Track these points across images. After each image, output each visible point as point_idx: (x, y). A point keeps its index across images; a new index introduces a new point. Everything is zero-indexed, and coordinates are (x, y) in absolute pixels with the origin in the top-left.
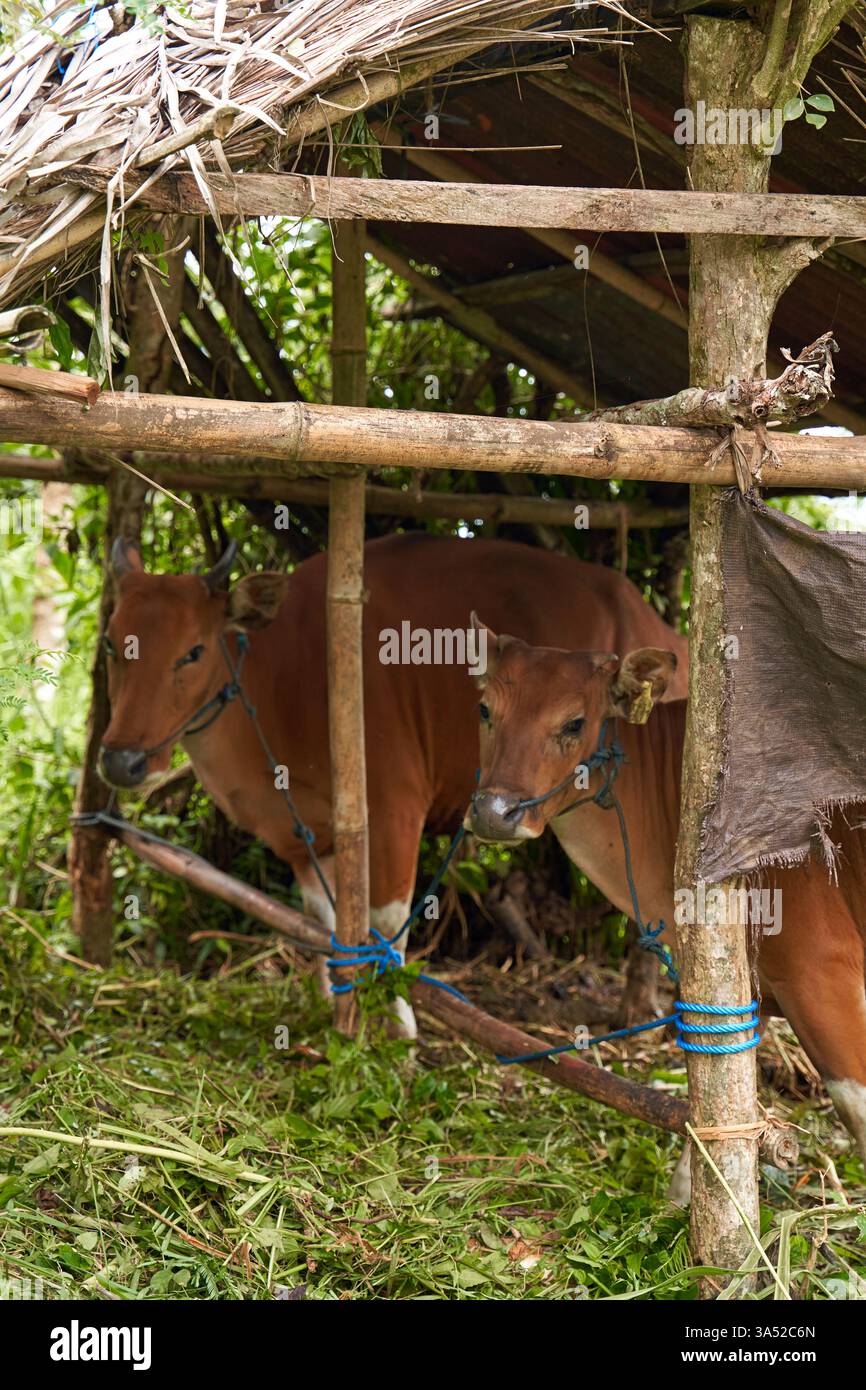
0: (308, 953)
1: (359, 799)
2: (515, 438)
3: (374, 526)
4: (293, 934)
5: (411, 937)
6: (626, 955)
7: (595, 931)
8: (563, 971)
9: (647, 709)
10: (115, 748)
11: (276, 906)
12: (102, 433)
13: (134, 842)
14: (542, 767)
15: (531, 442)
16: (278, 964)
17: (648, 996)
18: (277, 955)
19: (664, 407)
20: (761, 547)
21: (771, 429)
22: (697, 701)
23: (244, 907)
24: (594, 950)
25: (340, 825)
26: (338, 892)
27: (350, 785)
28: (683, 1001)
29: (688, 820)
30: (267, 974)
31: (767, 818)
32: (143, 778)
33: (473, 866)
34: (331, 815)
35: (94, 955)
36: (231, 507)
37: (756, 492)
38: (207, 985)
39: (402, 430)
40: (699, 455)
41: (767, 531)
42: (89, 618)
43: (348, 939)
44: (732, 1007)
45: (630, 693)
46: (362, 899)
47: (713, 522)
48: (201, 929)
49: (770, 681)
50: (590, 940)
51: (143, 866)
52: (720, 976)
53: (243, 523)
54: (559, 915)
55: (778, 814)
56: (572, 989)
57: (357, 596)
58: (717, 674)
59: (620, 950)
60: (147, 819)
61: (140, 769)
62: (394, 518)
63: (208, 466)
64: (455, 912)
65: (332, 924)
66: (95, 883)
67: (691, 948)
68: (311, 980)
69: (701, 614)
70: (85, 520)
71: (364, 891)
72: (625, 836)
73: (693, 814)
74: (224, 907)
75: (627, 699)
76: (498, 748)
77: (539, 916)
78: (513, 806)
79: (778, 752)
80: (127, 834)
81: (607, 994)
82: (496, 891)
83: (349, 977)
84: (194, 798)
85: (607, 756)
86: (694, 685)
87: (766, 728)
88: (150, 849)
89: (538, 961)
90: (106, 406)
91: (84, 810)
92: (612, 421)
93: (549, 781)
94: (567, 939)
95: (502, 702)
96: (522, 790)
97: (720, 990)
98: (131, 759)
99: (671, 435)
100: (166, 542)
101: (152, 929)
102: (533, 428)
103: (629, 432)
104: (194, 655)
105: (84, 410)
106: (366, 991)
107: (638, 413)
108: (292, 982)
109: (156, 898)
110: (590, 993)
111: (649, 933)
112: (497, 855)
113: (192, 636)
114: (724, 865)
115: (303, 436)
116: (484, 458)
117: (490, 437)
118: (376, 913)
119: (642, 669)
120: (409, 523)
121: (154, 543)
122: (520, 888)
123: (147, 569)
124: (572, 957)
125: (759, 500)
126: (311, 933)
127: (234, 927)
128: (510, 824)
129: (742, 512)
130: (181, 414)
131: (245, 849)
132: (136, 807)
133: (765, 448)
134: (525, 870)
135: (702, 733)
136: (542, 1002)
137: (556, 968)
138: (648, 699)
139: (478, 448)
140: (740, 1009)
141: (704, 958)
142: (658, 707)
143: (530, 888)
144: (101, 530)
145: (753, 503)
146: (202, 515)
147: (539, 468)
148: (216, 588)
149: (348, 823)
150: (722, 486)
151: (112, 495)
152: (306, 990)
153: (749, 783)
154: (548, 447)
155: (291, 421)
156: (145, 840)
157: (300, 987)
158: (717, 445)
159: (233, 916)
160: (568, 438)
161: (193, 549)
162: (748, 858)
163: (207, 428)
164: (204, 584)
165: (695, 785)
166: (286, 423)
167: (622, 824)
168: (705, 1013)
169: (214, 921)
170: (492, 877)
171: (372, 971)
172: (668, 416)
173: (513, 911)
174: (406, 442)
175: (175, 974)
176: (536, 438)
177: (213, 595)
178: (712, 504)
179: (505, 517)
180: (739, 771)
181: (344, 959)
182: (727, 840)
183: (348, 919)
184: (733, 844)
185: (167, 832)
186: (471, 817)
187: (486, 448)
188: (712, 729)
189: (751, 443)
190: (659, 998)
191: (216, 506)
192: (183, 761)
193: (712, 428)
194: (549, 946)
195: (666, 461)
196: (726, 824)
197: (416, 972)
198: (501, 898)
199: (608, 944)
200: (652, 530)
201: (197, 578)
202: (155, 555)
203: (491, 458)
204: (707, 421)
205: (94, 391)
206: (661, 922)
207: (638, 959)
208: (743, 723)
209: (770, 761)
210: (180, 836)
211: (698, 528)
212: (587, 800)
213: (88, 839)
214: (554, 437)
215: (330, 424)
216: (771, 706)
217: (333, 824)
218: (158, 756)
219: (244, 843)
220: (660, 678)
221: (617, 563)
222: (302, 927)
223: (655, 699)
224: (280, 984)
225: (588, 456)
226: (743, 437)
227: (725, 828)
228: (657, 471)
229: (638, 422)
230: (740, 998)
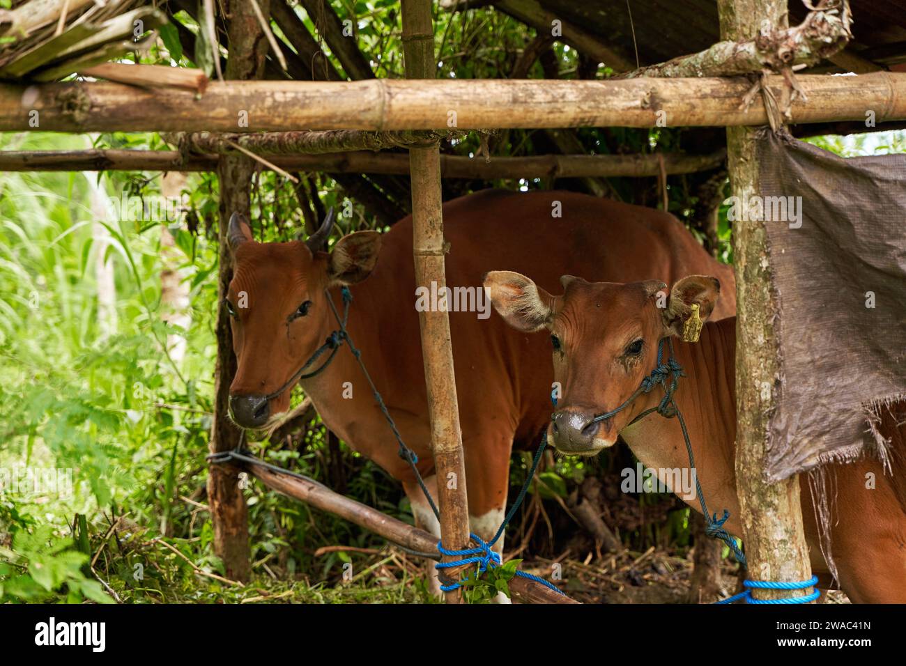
0: (418, 559)
1: (453, 423)
2: (571, 97)
3: (450, 189)
4: (405, 543)
5: (506, 540)
6: (691, 544)
7: (663, 525)
8: (637, 561)
9: (698, 328)
10: (241, 395)
11: (389, 520)
12: (214, 118)
13: (262, 474)
14: (610, 386)
15: (585, 100)
16: (391, 570)
17: (713, 578)
18: (391, 563)
19: (700, 61)
20: (795, 176)
21: (797, 72)
22: (744, 317)
23: (362, 523)
24: (662, 542)
25: (439, 447)
26: (441, 505)
27: (445, 412)
28: (751, 580)
29: (745, 421)
30: (383, 579)
31: (823, 419)
32: (267, 418)
33: (553, 475)
34: (430, 438)
35: (235, 574)
36: (323, 183)
37: (786, 129)
38: (334, 592)
39: (471, 97)
40: (734, 100)
41: (799, 162)
42: (211, 286)
43: (453, 544)
44: (796, 582)
45: (681, 316)
46: (462, 508)
47: (749, 158)
48: (325, 546)
49: (813, 297)
50: (658, 533)
51: (272, 494)
52: (782, 556)
53: (335, 195)
54: (631, 514)
55: (832, 416)
56: (646, 576)
57: (440, 248)
58: (761, 291)
59: (685, 541)
60: (272, 453)
61: (264, 411)
62: (464, 181)
63: (303, 146)
64: (541, 515)
65: (438, 534)
66: (232, 511)
67: (755, 532)
68: (422, 582)
69: (743, 240)
70: (201, 202)
71: (463, 502)
72: (687, 440)
73: (748, 416)
74: (343, 524)
75: (679, 321)
76: (571, 372)
77: (613, 515)
78: (588, 421)
79: (826, 359)
80: (256, 467)
81: (677, 578)
82: (574, 495)
83: (455, 577)
84: (310, 433)
85: (666, 371)
86: (742, 303)
87: (814, 339)
88: (277, 479)
89: (615, 553)
90: (214, 95)
91: (217, 450)
92: (654, 77)
93: (618, 397)
94: (637, 534)
95: (570, 334)
96: (594, 406)
97: (783, 568)
98: (256, 403)
99: (708, 85)
100: (271, 215)
101: (283, 547)
102: (586, 87)
103: (670, 84)
104: (303, 310)
105: (195, 100)
106: (471, 588)
107: (676, 68)
108: (406, 585)
109: (286, 521)
110: (662, 579)
111: (715, 522)
112: (573, 465)
113: (301, 292)
114: (789, 463)
115: (386, 109)
116: (545, 116)
117: (549, 98)
118: (476, 520)
119: (689, 294)
120: (477, 184)
121: (261, 218)
122: (595, 492)
123: (257, 239)
124: (644, 549)
125: (789, 136)
126: (420, 541)
127: (352, 541)
128: (588, 437)
129: (775, 147)
130: (279, 97)
131: (357, 474)
132: (262, 445)
133: (792, 89)
134: (598, 476)
135: (751, 344)
136: (621, 589)
137: (631, 559)
138: (698, 320)
139: (538, 109)
140: (803, 583)
141: (767, 540)
142: (708, 326)
143: (603, 491)
144: (215, 209)
145: (783, 138)
146: (300, 190)
147: (593, 122)
148: (318, 252)
149: (445, 445)
150: (755, 126)
151: (223, 179)
152: (418, 591)
153: (803, 389)
154: (599, 103)
155: (375, 96)
156: (272, 472)
157: (413, 589)
158: (748, 90)
159: (351, 532)
160: (617, 94)
161: (295, 221)
162: (810, 457)
163: (303, 106)
164: (307, 248)
165: (749, 390)
166: (371, 98)
167: (684, 429)
168: (772, 589)
169: (335, 538)
170: (570, 484)
171: (476, 571)
172: (704, 68)
173: (591, 512)
174: (476, 107)
175: (306, 585)
176: (590, 96)
177: (316, 257)
178: (748, 142)
179: (560, 173)
180: (793, 379)
181: (451, 561)
182: (789, 441)
183: (451, 527)
184: (795, 445)
185: (290, 463)
186: (553, 434)
187: (547, 107)
188: (761, 340)
189: (779, 86)
190: (722, 579)
191: (312, 181)
192: (299, 402)
193: (743, 75)
194: (623, 541)
195: (704, 108)
196: (787, 427)
197: (514, 569)
198: (579, 502)
199: (675, 536)
200: (687, 175)
201: (300, 244)
202: (262, 227)
203: (551, 116)
204: (739, 69)
205: (203, 82)
206: (725, 512)
207: (703, 546)
208: (793, 335)
209: (819, 369)
210: (301, 467)
211: (735, 165)
212: (651, 411)
213: (223, 473)
214: (605, 94)
215: (409, 97)
216: (816, 319)
217: (433, 446)
218: (279, 399)
219: (356, 469)
220: (706, 300)
221: (660, 206)
222: (412, 537)
223: (704, 319)
224: (395, 587)
225: (636, 108)
226: (771, 81)
227: (786, 429)
228: (697, 117)
229: (677, 76)
230: (802, 574)
